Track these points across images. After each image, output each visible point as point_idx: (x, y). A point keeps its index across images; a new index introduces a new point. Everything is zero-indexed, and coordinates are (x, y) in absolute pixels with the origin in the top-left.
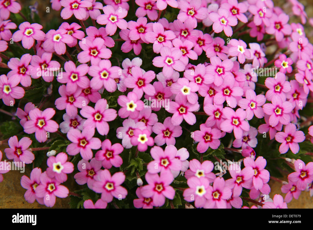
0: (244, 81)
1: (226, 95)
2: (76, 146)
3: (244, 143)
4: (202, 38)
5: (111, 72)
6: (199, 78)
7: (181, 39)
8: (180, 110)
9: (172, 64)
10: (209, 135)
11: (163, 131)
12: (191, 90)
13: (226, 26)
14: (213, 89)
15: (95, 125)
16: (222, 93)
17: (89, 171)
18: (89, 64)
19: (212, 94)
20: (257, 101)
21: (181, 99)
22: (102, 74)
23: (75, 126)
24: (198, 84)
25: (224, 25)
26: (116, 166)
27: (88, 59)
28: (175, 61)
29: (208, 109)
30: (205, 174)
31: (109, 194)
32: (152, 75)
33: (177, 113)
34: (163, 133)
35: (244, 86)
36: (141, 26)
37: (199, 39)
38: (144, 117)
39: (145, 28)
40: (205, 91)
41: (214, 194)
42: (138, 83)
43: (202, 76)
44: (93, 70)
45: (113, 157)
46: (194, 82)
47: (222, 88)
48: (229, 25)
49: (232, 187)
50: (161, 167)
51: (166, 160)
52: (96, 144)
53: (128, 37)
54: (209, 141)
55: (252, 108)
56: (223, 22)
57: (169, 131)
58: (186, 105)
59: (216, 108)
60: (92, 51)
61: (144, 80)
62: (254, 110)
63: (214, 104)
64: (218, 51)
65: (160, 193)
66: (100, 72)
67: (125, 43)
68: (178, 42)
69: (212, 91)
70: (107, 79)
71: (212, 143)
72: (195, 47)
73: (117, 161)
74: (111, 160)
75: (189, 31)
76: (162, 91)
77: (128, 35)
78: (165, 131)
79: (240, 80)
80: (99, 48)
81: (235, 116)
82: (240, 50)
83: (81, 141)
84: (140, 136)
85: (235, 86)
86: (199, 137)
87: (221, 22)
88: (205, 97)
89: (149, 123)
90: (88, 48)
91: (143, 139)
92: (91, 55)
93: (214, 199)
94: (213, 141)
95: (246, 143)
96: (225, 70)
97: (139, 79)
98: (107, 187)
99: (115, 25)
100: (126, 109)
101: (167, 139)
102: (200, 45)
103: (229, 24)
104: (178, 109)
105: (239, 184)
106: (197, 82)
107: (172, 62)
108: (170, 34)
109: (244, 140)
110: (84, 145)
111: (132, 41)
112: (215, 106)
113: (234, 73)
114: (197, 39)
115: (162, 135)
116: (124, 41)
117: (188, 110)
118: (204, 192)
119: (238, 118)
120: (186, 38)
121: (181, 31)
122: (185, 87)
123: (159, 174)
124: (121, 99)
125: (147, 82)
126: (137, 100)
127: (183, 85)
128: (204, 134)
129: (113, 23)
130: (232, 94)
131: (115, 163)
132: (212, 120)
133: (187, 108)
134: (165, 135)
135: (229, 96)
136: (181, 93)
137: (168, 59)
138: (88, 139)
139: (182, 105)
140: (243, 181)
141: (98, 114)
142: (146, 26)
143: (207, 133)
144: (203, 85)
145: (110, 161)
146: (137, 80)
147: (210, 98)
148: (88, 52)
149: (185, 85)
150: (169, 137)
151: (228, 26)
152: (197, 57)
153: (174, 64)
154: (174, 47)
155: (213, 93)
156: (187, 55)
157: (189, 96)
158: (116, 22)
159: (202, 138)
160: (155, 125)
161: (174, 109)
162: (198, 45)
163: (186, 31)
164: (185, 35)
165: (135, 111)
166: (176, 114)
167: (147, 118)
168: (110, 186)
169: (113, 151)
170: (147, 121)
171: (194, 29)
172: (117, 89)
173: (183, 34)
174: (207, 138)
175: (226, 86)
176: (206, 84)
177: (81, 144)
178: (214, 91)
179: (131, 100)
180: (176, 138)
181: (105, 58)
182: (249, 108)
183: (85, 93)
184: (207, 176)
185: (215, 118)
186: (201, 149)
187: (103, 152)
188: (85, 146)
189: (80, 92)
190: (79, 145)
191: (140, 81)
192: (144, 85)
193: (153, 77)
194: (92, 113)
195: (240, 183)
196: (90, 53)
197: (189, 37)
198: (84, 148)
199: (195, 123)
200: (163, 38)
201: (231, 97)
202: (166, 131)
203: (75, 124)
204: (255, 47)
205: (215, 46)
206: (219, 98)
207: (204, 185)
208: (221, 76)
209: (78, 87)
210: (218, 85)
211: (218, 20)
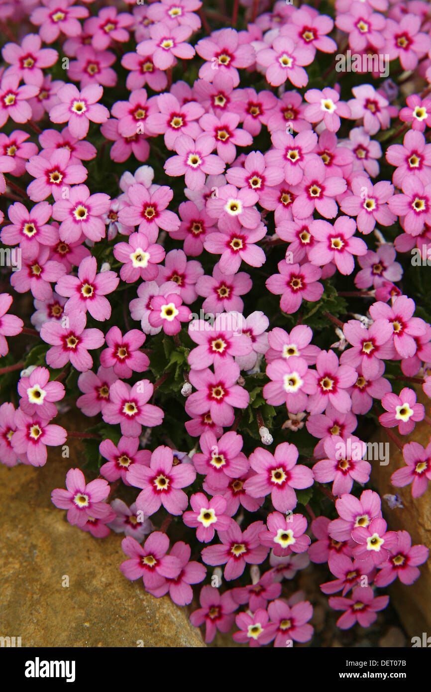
0: (352, 163)
1: (314, 198)
2: (60, 350)
3: (377, 278)
4: (255, 101)
5: (91, 206)
6: (255, 178)
7: (215, 113)
8: (232, 244)
9: (199, 165)
10: (299, 278)
11: (215, 290)
12: (242, 205)
13: (292, 68)
14: (288, 192)
15: (86, 306)
16: (305, 195)
17: (101, 390)
18: (51, 200)
19: (289, 201)
20: (377, 195)
21: (229, 225)
22: (76, 213)
23: (58, 315)
24: (256, 190)
25: (289, 67)
26: (139, 370)
27: (46, 191)
28: (206, 159)
29: (285, 231)
30: (299, 350)
31: (133, 423)
32: (166, 194)
33: (229, 251)
34: (217, 292)
35: (352, 172)
36: (139, 107)
37: (251, 104)
38: (175, 273)
39: (146, 109)
40: (273, 199)
41: (322, 383)
42: (146, 214)
43: (260, 173)
44: (60, 211)
45: (129, 356)
46: (247, 188)
47: (303, 186)
48: (298, 66)
49: (356, 364)
50: (212, 356)
51: (220, 341)
52: (94, 339)
53: (117, 132)
54: (300, 289)
55: (370, 209)
56: (285, 63)
57: (225, 286)
58: (242, 234)
59: (301, 227)
60: (52, 175)
61: (155, 206)
62: (375, 213)
63: (295, 219)
64: (292, 118)
65: (220, 401)
66: (71, 211)
67: (115, 145)
68: (210, 120)
69: (288, 197)
70: (86, 221)
71: (306, 290)
72: (246, 122)
73: (138, 361)
74: (127, 361)
75: (226, 94)
76: (197, 218)
77: (117, 129)
78: (219, 288)
79: (342, 163)
80: (62, 168)
81: (333, 233)
82: (327, 107)
83: (68, 340)
84: (164, 308)
85: (328, 178)
86: (280, 285)
87: (280, 64)
88: (274, 211)
89: (187, 281)
90: (44, 172)
91: (169, 312)
92: (52, 184)
93: (324, 393)
94: (309, 288)
95: (381, 275)
96: (303, 152)
97: (146, 205)
98: (126, 410)
99: (84, 117)
100: (132, 267)
101: (226, 301)
102: (255, 115)
103: (297, 63)
104: (228, 245)
105: (370, 356)
106: (254, 187)
107: (200, 162)
108: (193, 110)
109: (375, 271)
110: (74, 346)
111: (126, 139)
112: (296, 223)
113: (328, 152)
114: (246, 106)
115: (214, 296)
116: (112, 143)
117: (248, 241)
118: (299, 383)
119: (341, 236)
120: (224, 108)
121: (212, 98)
122: (231, 202)
123: (212, 368)
124: (120, 250)
125: (160, 208)
126: (149, 245)
127: (227, 199)
128: (287, 278)
129: (81, 116)
130: (325, 193)
131: (135, 365)
132: (297, 249)
133: (244, 239)
134: (221, 296)
135: (321, 197)
136: (226, 214)
137: (191, 157)
138: (78, 333)
139: (233, 236)
140: (377, 349)
141: (86, 286)
142: (147, 105)
143: (292, 276)
144: (266, 189)
145: (126, 365)
146: (141, 209)
147: (286, 210)
148: (44, 178)
149: (231, 196)
150: (229, 298)
151: (296, 67)
152: (252, 139)
153: (203, 163)
154: (204, 131)
155: (291, 199)
156: (232, 140)
157: (243, 215)
158: (85, 112)
159: (286, 286)
160: (199, 281)
161: (220, 245)
162: (249, 117)
163: (221, 96)
164: (222, 104)
165: (148, 266)
166: (226, 254)
167: (181, 272)
168: (131, 408)
169: (126, 345)
170: (184, 276)
171: (235, 89)
172: (118, 233)
173: (217, 103)
174: (296, 284)
175: (311, 181)
176: (271, 187)
177: (70, 345)
178: (290, 196)
179: (138, 247)
180: (242, 297)
181: (77, 183)
182: (364, 211)
183: (60, 254)
184: (304, 354)
185: (302, 245)
186: (289, 307)
187: (110, 350)
188: (76, 346)
189: (47, 254)
190: (65, 348)
191: (148, 209)
192: (157, 215)
193: (169, 196)
194: (76, 286)
195: (372, 352)
196: (49, 180)
197: (229, 105)
198: (75, 350)
199: (264, 263)
200: (180, 119)
201: (325, 199)
202: (222, 288)
203: (57, 311)
204: (364, 92)
205: (284, 110)
206: (302, 207)
207: (297, 370)
208: (297, 166)
209: (41, 246)
210: (294, 183)
211: (274, 61)
